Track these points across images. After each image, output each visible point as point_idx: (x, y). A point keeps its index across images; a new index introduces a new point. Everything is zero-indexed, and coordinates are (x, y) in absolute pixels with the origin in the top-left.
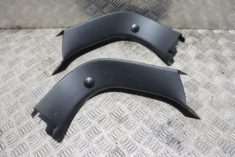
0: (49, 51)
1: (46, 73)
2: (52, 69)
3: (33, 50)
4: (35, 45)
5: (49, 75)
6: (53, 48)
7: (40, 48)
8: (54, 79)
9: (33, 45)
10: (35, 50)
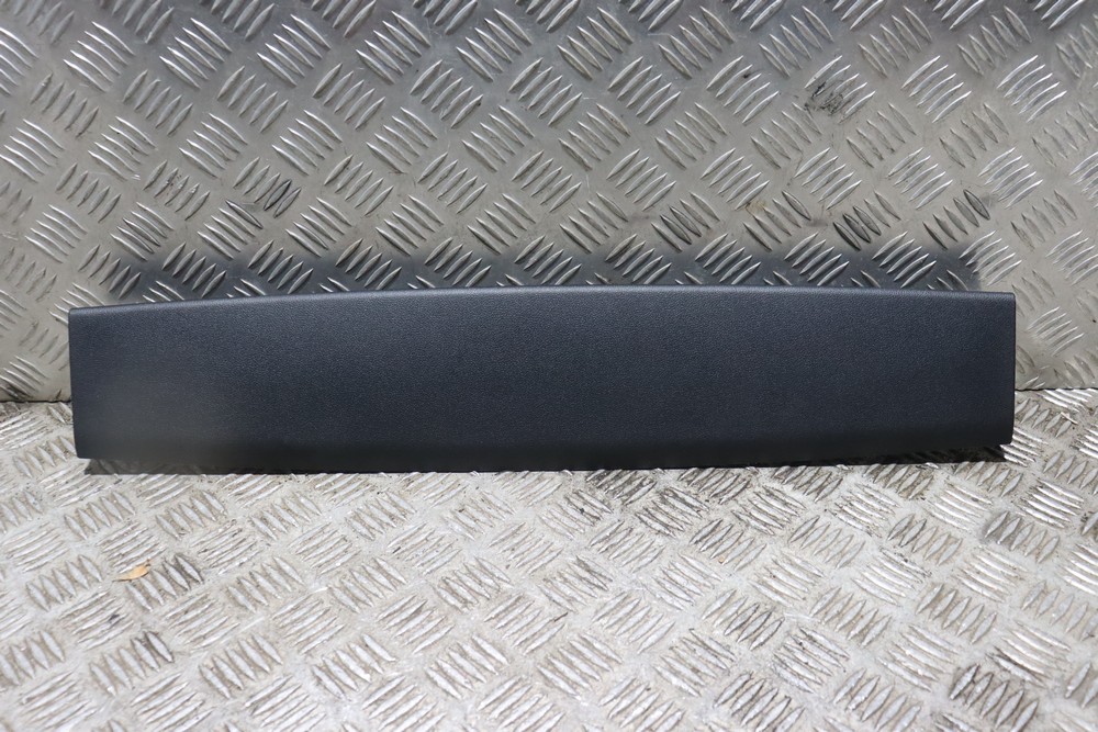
0: (173, 522)
1: (154, 641)
2: (189, 616)
3: (84, 516)
4: (95, 489)
5: (171, 653)
6: (197, 502)
7: (123, 502)
8: (198, 676)
9: (85, 490)
10: (93, 515)
